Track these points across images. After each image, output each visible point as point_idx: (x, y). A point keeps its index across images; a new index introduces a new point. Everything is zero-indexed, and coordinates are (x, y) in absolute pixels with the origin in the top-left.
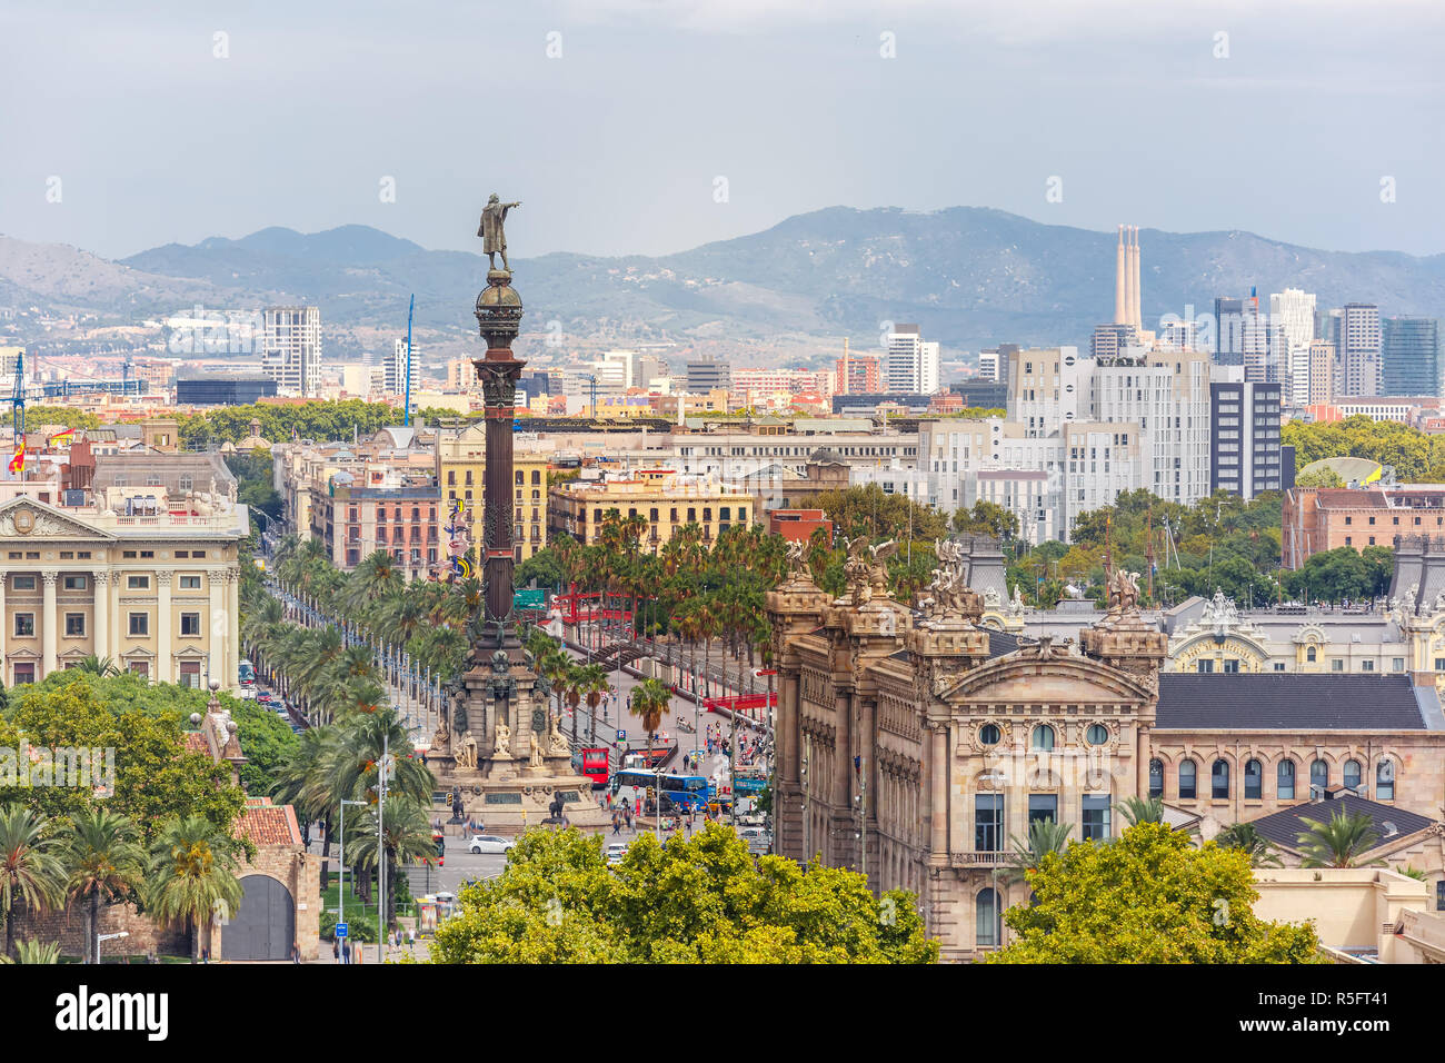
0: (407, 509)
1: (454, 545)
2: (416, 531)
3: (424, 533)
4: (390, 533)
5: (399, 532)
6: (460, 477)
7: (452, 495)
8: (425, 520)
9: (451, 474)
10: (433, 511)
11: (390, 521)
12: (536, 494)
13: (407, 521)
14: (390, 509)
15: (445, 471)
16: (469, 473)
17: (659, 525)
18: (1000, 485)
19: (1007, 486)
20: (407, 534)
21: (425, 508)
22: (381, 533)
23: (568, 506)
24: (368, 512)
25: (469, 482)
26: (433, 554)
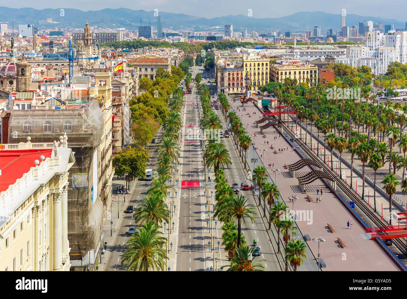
0: (235, 73)
1: (246, 83)
2: (238, 78)
3: (240, 79)
4: (231, 79)
5: (233, 78)
6: (248, 65)
7: (246, 69)
8: (240, 75)
9: (246, 64)
10: (242, 73)
11: (231, 76)
12: (267, 68)
13: (235, 76)
14: (231, 73)
15: (245, 63)
16: (250, 64)
17: (296, 75)
18: (366, 61)
19: (367, 61)
20: (235, 79)
21: (240, 73)
22: (229, 79)
23: (274, 70)
24: (226, 74)
25: (251, 66)
26: (242, 84)
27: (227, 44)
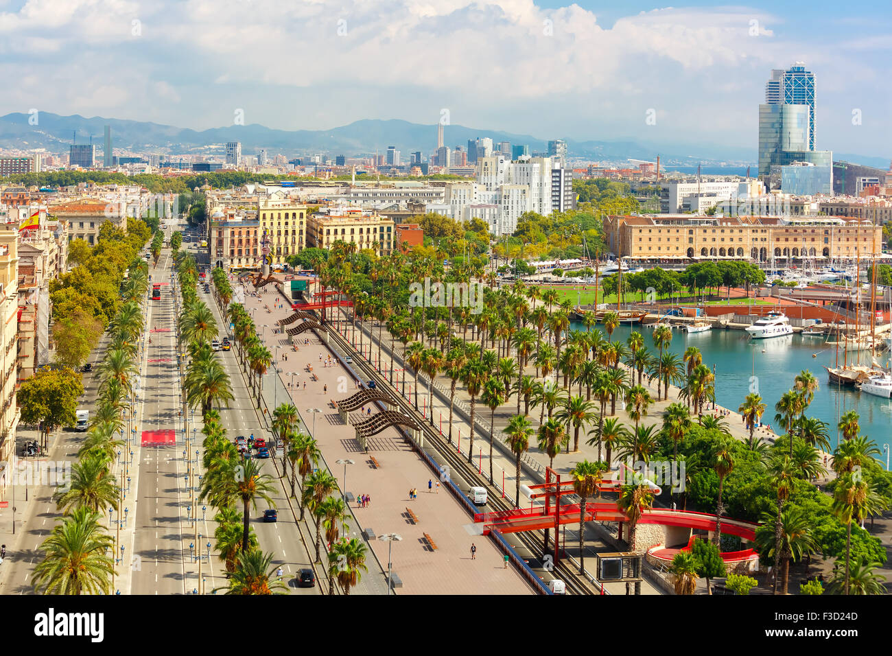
0: (244, 231)
1: (264, 250)
2: (248, 241)
3: (252, 241)
4: (236, 242)
5: (240, 241)
6: (268, 216)
7: (264, 224)
8: (252, 236)
9: (264, 215)
10: (256, 231)
11: (236, 236)
12: (301, 223)
13: (244, 237)
14: (237, 231)
15: (261, 213)
16: (272, 214)
17: (354, 236)
18: (479, 210)
19: (481, 211)
20: (244, 242)
21: (252, 230)
22: (233, 241)
23: (314, 225)
24: (227, 233)
25: (272, 218)
26: (255, 251)
27: (231, 178)
